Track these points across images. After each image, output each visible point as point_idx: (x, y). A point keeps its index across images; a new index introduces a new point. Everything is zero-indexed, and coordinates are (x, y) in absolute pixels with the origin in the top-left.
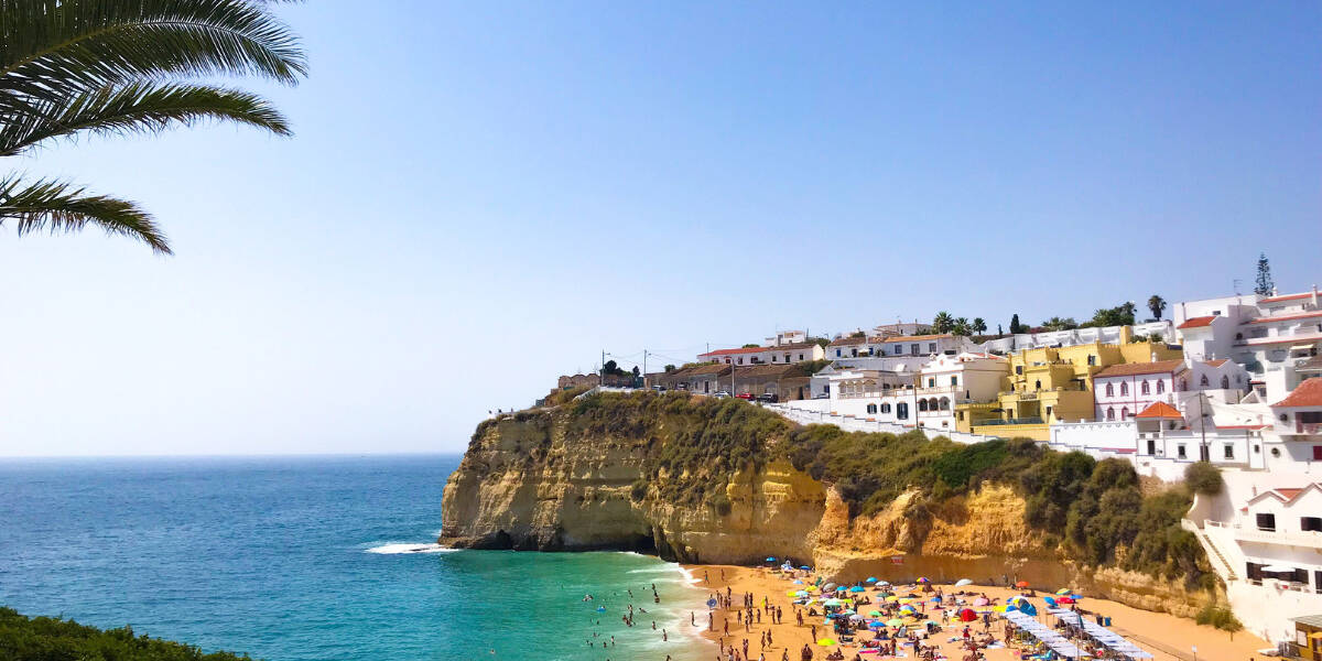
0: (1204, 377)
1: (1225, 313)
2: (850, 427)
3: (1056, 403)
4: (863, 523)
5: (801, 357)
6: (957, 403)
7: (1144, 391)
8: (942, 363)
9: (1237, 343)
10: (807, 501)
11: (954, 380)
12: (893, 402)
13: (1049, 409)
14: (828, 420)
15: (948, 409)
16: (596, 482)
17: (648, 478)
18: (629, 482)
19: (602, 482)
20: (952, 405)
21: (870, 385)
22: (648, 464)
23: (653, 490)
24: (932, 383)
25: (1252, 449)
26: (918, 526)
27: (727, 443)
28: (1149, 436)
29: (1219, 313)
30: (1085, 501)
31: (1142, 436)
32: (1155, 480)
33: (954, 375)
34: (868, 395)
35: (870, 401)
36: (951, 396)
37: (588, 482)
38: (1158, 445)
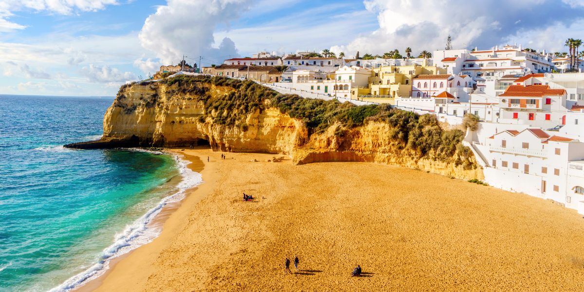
0: (459, 82)
1: (460, 56)
2: (305, 96)
3: (398, 89)
4: (314, 137)
5: (272, 64)
6: (352, 87)
7: (434, 87)
8: (345, 69)
9: (463, 69)
10: (284, 127)
11: (350, 78)
12: (322, 86)
13: (394, 92)
14: (293, 92)
15: (347, 89)
16: (181, 115)
17: (207, 114)
18: (197, 115)
19: (183, 115)
20: (350, 88)
21: (312, 77)
22: (207, 109)
23: (209, 120)
24: (340, 78)
25: (487, 113)
26: (340, 139)
27: (247, 100)
28: (441, 105)
29: (457, 56)
30: (416, 131)
31: (437, 105)
32: (446, 123)
33: (351, 75)
34: (311, 81)
35: (312, 85)
36: (349, 85)
37: (177, 115)
38: (444, 109)
